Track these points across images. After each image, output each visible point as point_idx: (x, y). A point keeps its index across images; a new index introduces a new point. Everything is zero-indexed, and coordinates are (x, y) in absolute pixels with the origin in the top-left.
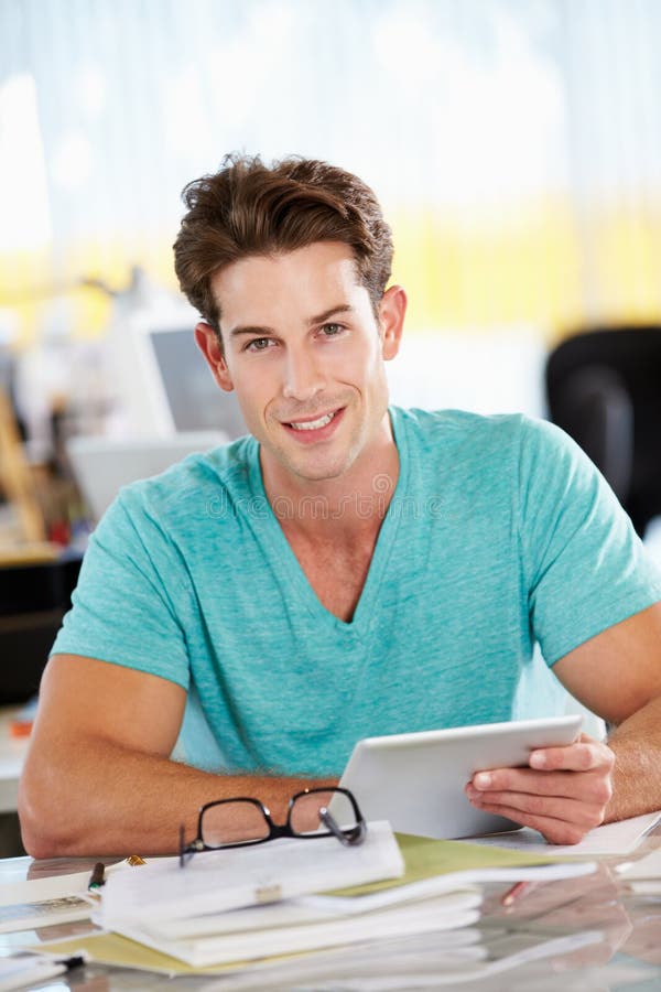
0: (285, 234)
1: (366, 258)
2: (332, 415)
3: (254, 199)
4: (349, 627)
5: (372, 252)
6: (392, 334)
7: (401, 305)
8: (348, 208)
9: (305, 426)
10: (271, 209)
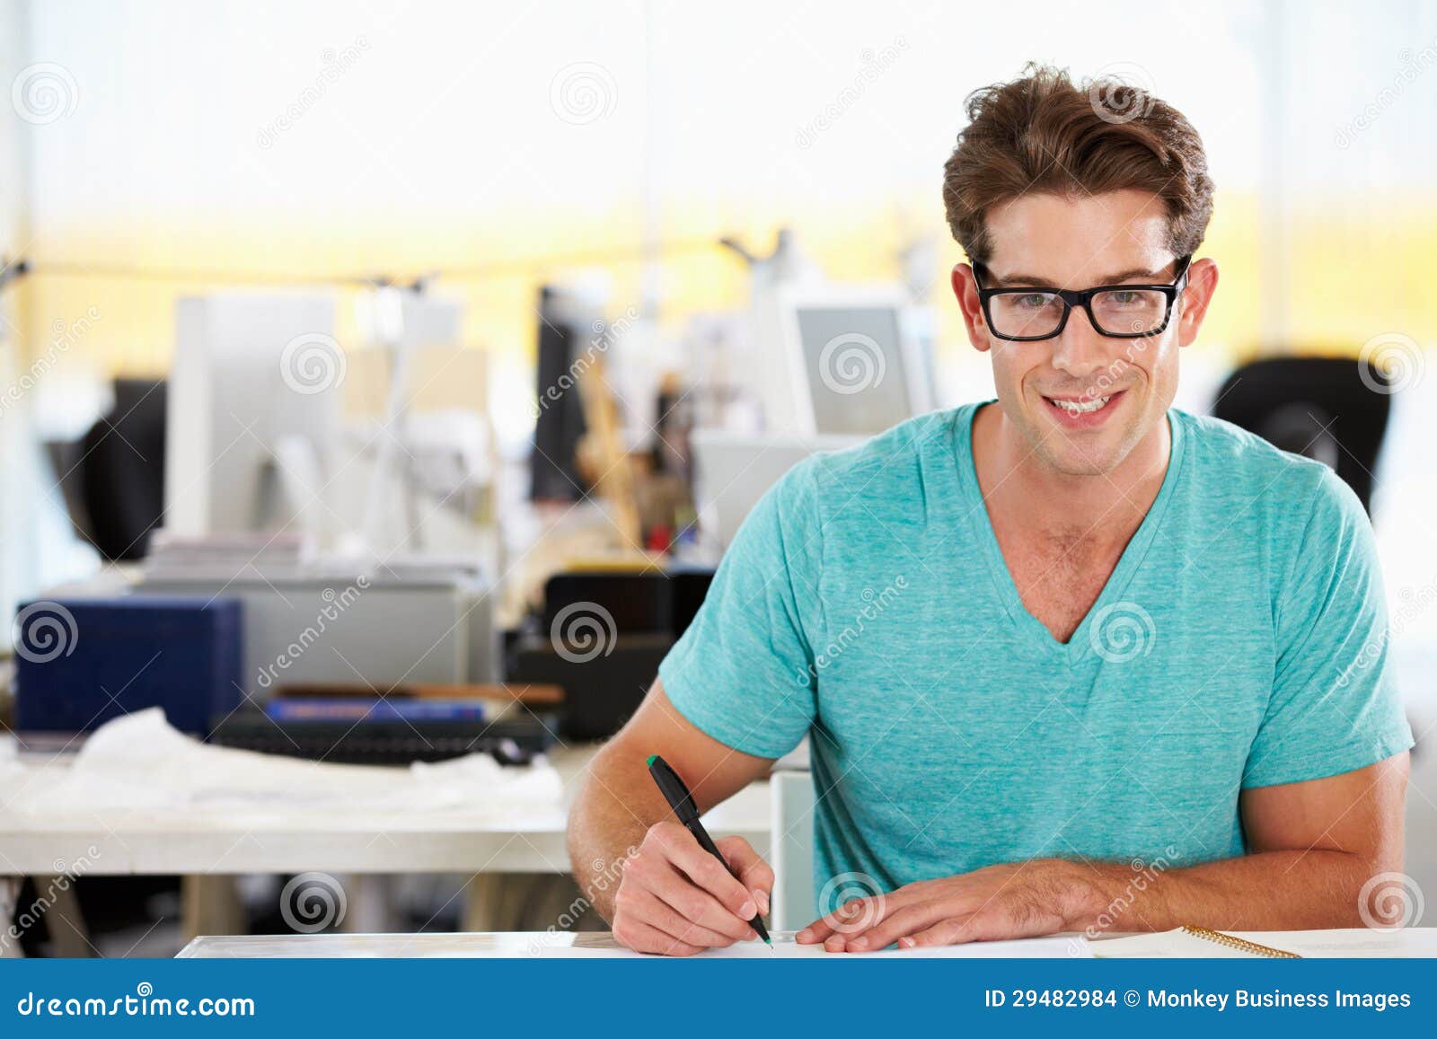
0: (1089, 175)
1: (1181, 218)
2: (1106, 399)
3: (1058, 126)
4: (1062, 648)
5: (1189, 211)
6: (1192, 316)
7: (1210, 283)
8: (1170, 154)
9: (1072, 406)
10: (1079, 139)
